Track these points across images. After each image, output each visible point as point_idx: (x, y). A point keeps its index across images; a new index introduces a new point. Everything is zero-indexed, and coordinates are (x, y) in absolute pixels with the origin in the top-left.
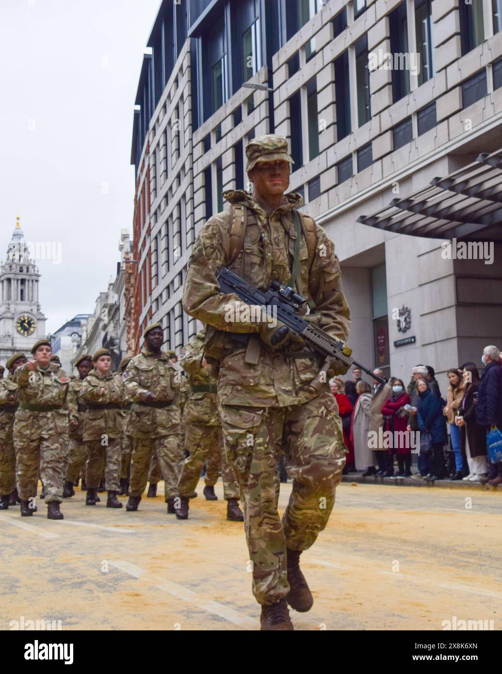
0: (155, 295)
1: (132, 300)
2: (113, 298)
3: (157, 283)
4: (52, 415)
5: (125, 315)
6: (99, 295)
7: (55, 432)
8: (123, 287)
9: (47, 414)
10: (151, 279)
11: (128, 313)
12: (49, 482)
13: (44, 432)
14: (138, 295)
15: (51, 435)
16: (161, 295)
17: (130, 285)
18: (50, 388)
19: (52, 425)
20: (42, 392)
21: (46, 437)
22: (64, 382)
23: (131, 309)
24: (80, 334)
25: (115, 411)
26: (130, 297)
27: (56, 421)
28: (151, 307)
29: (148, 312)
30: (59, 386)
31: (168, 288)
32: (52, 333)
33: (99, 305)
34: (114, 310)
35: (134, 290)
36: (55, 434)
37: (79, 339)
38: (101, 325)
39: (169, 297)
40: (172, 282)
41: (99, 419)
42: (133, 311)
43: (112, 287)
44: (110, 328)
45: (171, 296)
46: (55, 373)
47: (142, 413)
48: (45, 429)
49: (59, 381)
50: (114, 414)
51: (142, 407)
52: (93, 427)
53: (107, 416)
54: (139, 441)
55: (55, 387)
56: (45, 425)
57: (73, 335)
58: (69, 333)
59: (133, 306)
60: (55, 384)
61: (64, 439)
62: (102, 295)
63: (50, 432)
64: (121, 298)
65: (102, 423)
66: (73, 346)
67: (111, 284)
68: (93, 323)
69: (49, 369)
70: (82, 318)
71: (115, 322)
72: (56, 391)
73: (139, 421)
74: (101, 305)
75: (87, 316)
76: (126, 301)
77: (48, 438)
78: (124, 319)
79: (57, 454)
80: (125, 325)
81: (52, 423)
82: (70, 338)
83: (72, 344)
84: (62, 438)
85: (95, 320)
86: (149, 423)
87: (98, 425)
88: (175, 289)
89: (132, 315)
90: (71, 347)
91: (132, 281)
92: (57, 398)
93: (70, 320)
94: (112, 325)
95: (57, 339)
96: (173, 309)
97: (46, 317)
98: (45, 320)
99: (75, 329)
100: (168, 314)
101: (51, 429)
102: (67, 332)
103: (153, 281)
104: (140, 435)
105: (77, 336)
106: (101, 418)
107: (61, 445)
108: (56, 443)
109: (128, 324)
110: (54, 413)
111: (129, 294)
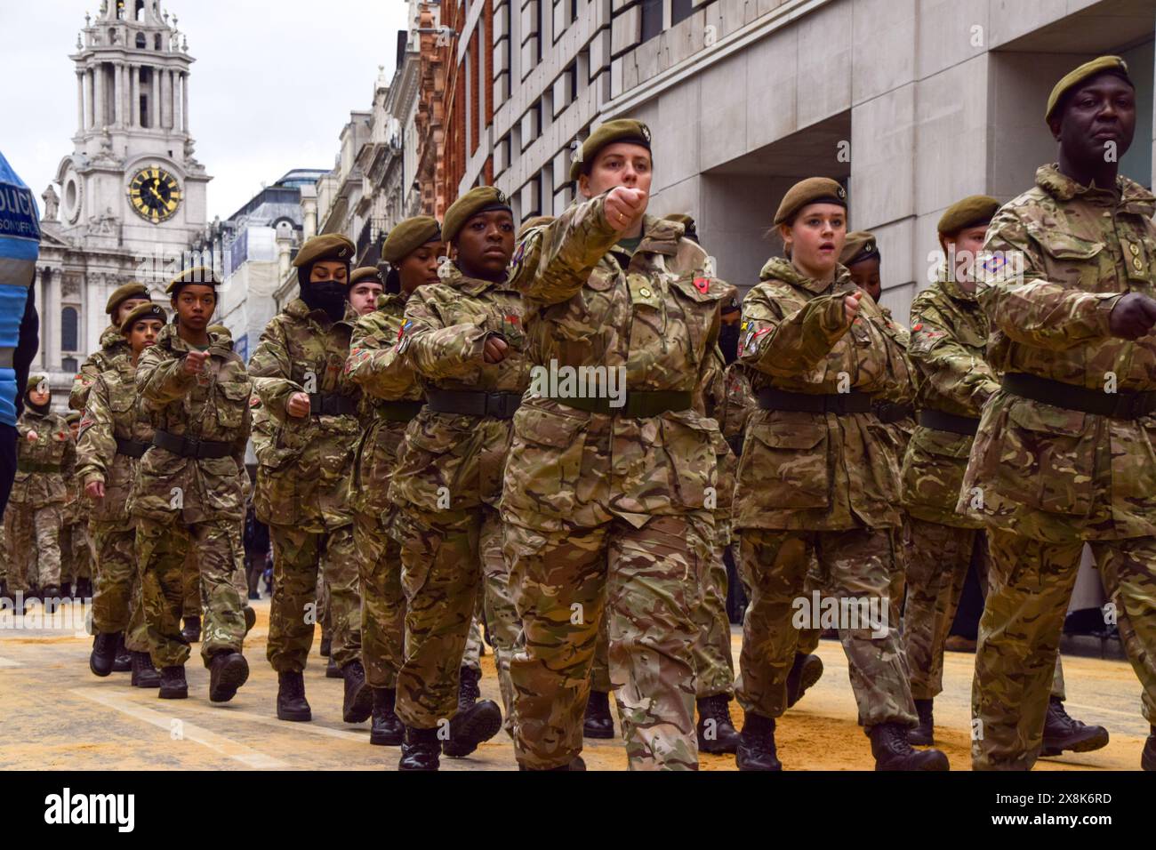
0: (502, 124)
1: (438, 135)
2: (387, 130)
3: (508, 94)
4: (661, 433)
5: (418, 176)
6: (348, 120)
7: (673, 502)
8: (413, 99)
9: (640, 425)
10: (491, 81)
11: (426, 169)
12: (644, 704)
13: (627, 502)
14: (454, 125)
15: (655, 517)
16: (518, 126)
17: (431, 95)
18: (654, 321)
19: (660, 476)
20: (625, 332)
21: (637, 521)
22: (705, 298)
23: (436, 159)
24: (298, 222)
25: (864, 425)
26: (433, 128)
27: (676, 458)
28: (491, 157)
29: (483, 171)
30: (688, 311)
31: (536, 106)
32: (224, 218)
33: (349, 144)
34: (387, 162)
35: (446, 109)
36: (669, 510)
37: (295, 235)
38: (354, 199)
39: (539, 132)
40: (549, 91)
41: (806, 452)
42: (439, 166)
43: (383, 98)
44: (379, 209)
45: (543, 130)
46: (666, 257)
47: (1051, 435)
48: (635, 487)
49: (689, 291)
50: (862, 436)
51: (1048, 409)
52: (782, 479)
53: (839, 441)
54: (1032, 549)
55: (674, 315)
56: (634, 471)
57: (280, 225)
58: (270, 218)
59: (440, 151)
60: (671, 303)
61: (702, 537)
62: (357, 120)
63: (652, 503)
64: (408, 128)
65: (818, 467)
66: (280, 255)
67: (380, 91)
68: (334, 193)
69: (645, 244)
70: (303, 180)
71: (391, 193)
72: (676, 330)
73: (1034, 469)
74: (355, 147)
75: (317, 175)
76: (422, 138)
77: (644, 528)
78: (416, 186)
79: (679, 596)
80: (419, 203)
81: (660, 465)
82: (271, 232)
83: (277, 249)
84: (696, 531)
85: (337, 185)
86: (1080, 479)
87: (802, 476)
88: (556, 111)
89: (436, 177)
90: (276, 256)
91: (439, 84)
92: (681, 362)
93: (271, 183)
94: (382, 201)
95: (239, 233)
96: (549, 165)
97: (208, 172)
98: (207, 180)
99: (285, 209)
100: (537, 178)
101: (656, 491)
102: (264, 215)
103: (498, 87)
104: (1034, 526)
105: (289, 226)
106: (814, 449)
107: (692, 557)
108: (676, 550)
109: (426, 201)
110: (667, 423)
111: (429, 118)
